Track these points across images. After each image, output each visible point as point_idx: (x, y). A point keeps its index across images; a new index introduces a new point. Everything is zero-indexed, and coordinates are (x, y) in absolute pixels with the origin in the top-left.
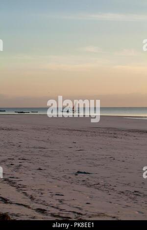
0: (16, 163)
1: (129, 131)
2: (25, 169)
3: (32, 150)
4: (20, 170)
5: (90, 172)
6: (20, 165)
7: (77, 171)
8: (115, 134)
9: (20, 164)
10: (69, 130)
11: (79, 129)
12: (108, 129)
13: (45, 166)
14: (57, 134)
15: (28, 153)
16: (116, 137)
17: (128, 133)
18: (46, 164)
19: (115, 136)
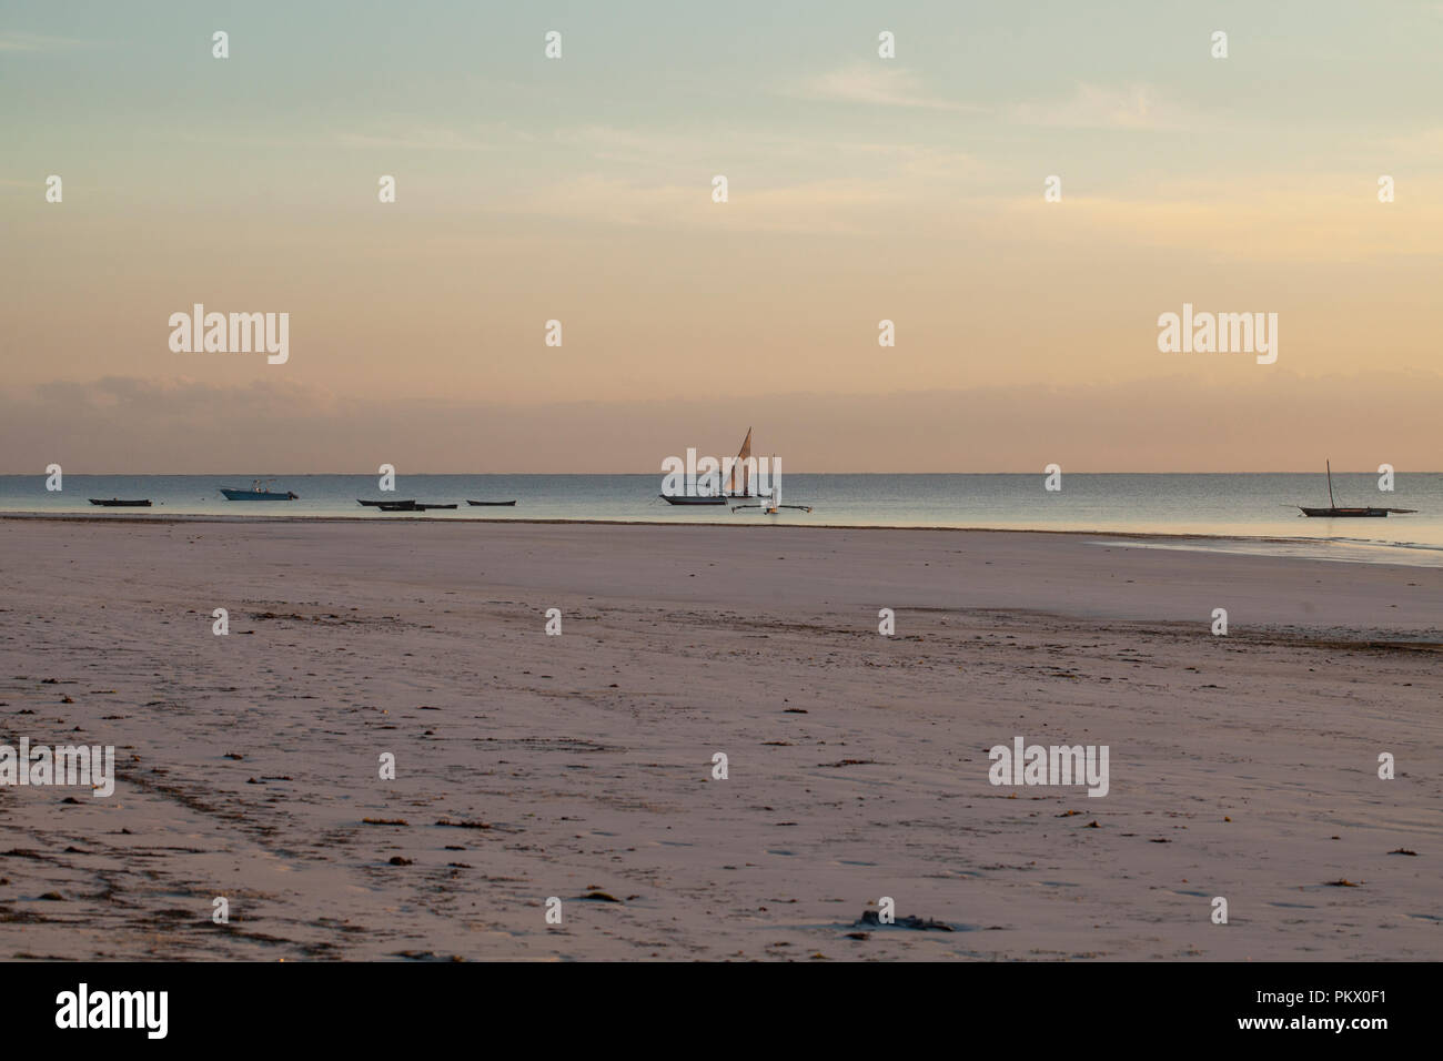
0: (427, 850)
1: (1148, 632)
2: (496, 893)
3: (520, 757)
4: (462, 901)
5: (946, 919)
6: (456, 869)
7: (859, 915)
8: (1055, 649)
9: (457, 857)
10: (739, 624)
11: (804, 620)
12: (1003, 615)
13: (628, 873)
14: (666, 650)
15: (494, 783)
16: (1066, 675)
17: (1143, 649)
18: (631, 861)
19: (1063, 665)
